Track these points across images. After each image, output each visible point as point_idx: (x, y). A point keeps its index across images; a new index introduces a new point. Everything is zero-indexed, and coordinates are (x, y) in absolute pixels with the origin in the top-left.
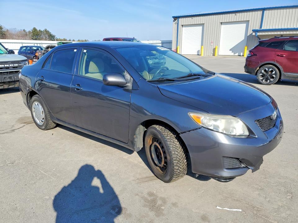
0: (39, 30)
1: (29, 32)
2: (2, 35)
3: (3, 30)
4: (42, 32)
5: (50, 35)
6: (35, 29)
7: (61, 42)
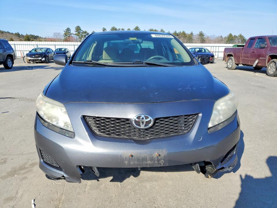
0: (234, 35)
1: (225, 38)
2: (203, 41)
3: (204, 37)
4: (236, 37)
5: (244, 39)
6: (231, 35)
7: (236, 45)
